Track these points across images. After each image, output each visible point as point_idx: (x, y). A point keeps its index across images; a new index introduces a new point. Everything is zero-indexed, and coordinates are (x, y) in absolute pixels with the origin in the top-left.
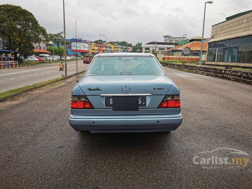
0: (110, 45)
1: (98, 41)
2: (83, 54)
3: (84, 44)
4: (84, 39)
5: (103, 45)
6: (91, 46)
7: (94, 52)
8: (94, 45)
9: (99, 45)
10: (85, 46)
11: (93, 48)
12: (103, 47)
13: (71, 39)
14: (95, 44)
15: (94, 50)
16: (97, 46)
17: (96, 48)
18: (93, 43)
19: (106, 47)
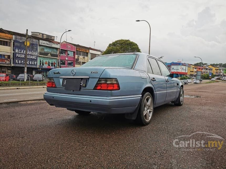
0: (211, 67)
1: (198, 63)
2: (181, 75)
3: (183, 67)
4: (183, 62)
5: (202, 68)
6: (189, 68)
7: (192, 73)
8: (192, 67)
9: (198, 67)
10: (183, 68)
11: (191, 70)
12: (202, 69)
13: (171, 63)
14: (194, 66)
15: (192, 72)
16: (196, 69)
17: (195, 70)
18: (191, 66)
19: (207, 69)
